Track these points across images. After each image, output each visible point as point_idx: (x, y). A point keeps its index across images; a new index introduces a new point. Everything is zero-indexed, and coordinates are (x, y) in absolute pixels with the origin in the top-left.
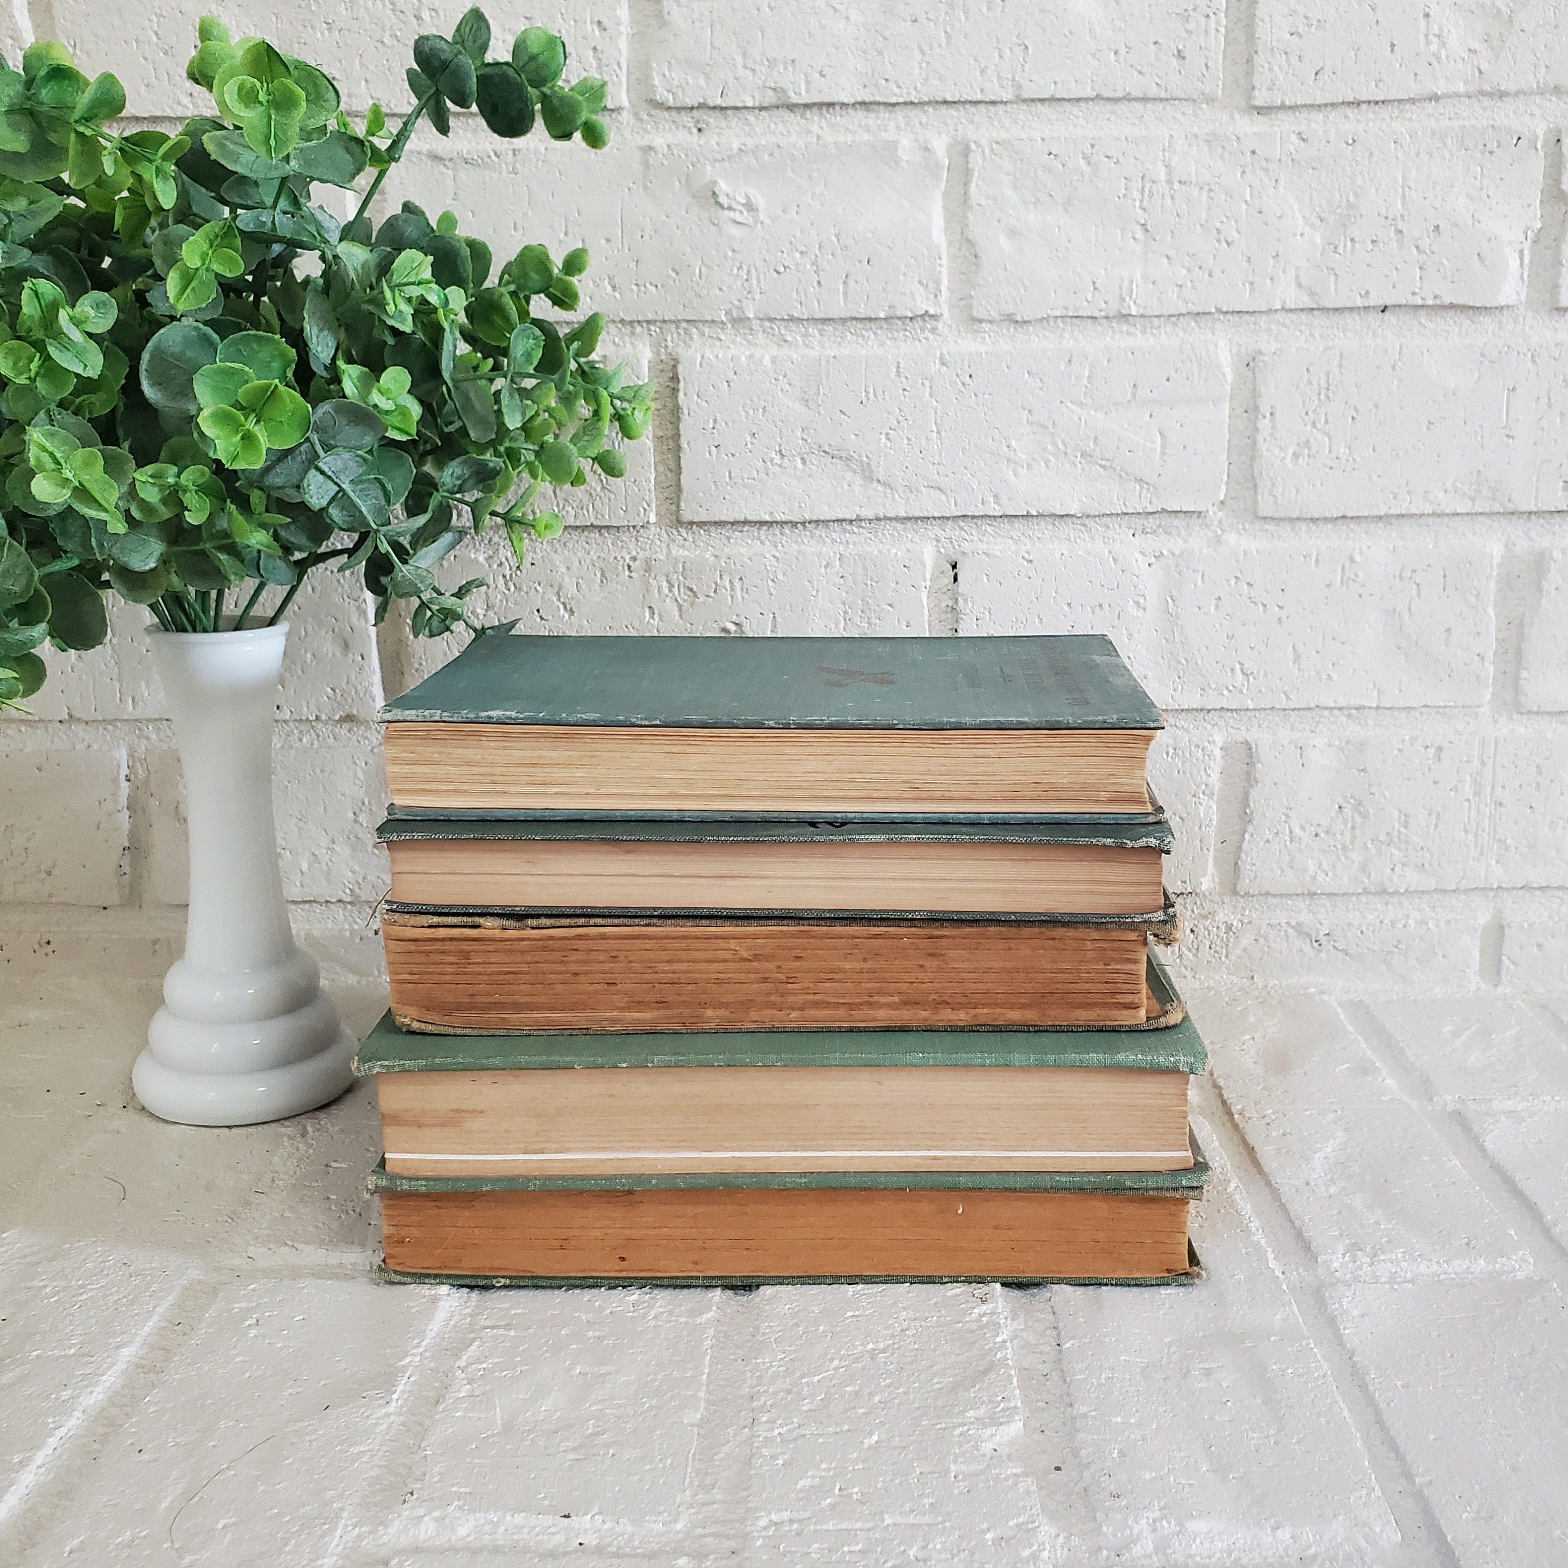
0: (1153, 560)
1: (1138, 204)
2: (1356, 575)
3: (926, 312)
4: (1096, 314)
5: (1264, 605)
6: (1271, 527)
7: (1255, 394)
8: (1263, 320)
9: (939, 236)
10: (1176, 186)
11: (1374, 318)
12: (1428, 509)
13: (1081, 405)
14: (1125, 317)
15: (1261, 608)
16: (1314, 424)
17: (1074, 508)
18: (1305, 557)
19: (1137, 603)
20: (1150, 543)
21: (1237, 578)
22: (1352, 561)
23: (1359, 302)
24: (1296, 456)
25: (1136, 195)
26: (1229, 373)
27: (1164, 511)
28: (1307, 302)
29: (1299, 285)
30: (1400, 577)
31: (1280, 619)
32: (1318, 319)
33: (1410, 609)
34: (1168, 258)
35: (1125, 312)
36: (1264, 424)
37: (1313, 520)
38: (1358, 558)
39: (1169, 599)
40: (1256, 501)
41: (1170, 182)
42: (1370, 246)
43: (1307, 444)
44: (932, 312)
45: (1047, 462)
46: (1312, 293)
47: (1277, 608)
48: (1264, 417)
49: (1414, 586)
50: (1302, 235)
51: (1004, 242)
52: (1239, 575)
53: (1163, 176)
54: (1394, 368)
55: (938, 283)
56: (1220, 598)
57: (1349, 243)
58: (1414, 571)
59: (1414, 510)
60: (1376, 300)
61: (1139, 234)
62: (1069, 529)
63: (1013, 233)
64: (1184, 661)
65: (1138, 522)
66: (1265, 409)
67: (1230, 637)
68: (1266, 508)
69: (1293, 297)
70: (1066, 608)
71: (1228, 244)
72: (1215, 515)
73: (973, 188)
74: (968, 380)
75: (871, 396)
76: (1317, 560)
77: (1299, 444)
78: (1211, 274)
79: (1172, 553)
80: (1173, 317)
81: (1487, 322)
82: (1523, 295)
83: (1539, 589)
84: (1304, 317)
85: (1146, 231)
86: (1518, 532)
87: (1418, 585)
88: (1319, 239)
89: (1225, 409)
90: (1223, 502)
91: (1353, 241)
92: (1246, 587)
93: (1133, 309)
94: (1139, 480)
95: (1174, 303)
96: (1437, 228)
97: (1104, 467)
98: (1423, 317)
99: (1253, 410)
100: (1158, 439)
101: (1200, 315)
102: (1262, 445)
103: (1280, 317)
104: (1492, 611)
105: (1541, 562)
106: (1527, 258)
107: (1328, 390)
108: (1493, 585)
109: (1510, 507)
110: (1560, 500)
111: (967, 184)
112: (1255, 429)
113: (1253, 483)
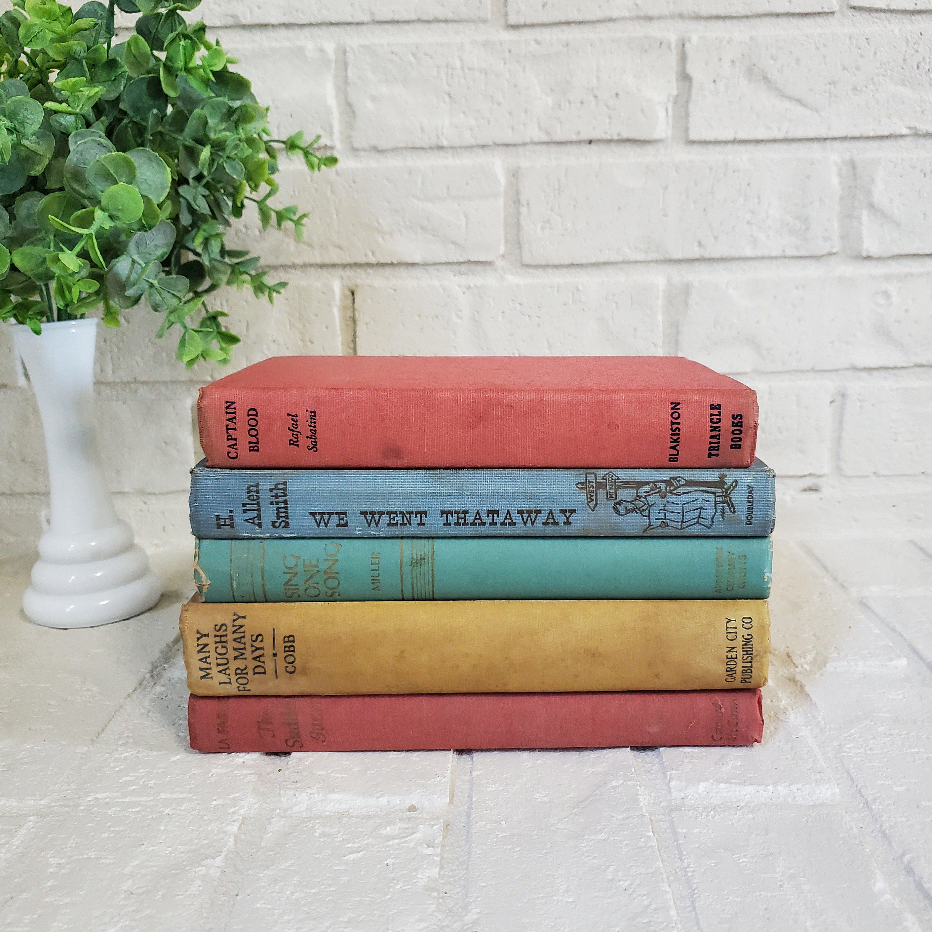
0: (465, 290)
1: (445, 82)
2: (580, 298)
3: (326, 145)
4: (424, 146)
5: (529, 316)
6: (531, 271)
7: (518, 193)
8: (521, 149)
9: (332, 102)
10: (467, 71)
11: (585, 148)
12: (620, 259)
13: (418, 199)
14: (441, 148)
15: (527, 317)
16: (552, 210)
17: (417, 259)
18: (551, 288)
19: (457, 315)
20: (463, 280)
21: (513, 300)
22: (578, 290)
23: (575, 138)
24: (543, 228)
25: (443, 76)
26: (503, 181)
27: (469, 261)
28: (545, 138)
29: (540, 128)
30: (606, 299)
31: (538, 324)
32: (553, 149)
33: (612, 318)
34: (464, 113)
35: (440, 144)
36: (524, 210)
37: (556, 267)
38: (581, 287)
39: (475, 313)
40: (521, 257)
41: (463, 69)
42: (579, 105)
43: (549, 221)
44: (329, 144)
45: (400, 232)
46: (548, 133)
47: (537, 318)
48: (523, 206)
49: (614, 304)
50: (540, 99)
51: (369, 104)
52: (514, 299)
53: (458, 64)
54: (596, 176)
55: (331, 128)
56: (503, 312)
57: (567, 104)
58: (614, 295)
59: (612, 259)
60: (586, 135)
61: (447, 99)
62: (417, 272)
63: (374, 99)
64: (485, 349)
65: (457, 268)
66: (524, 201)
67: (511, 335)
68: (527, 260)
69: (538, 135)
70: (417, 318)
71: (499, 104)
72: (500, 263)
73: (350, 73)
74: (352, 184)
75: (297, 193)
76: (558, 289)
77: (544, 222)
78: (489, 122)
79: (476, 286)
80: (469, 148)
81: (650, 149)
82: (670, 133)
83: (686, 304)
84: (544, 147)
85: (451, 97)
86: (674, 271)
87: (616, 303)
88: (550, 101)
89: (501, 201)
90: (503, 256)
91: (569, 102)
92: (518, 305)
93: (445, 143)
94: (454, 243)
95: (469, 139)
96: (617, 94)
97: (433, 235)
98: (613, 147)
99: (517, 202)
100: (463, 219)
101: (483, 147)
102: (523, 222)
103: (530, 147)
104: (660, 318)
105: (687, 289)
106: (670, 112)
107: (559, 189)
108: (660, 303)
109: (668, 257)
110: (696, 252)
111: (346, 71)
112: (519, 213)
113: (519, 244)
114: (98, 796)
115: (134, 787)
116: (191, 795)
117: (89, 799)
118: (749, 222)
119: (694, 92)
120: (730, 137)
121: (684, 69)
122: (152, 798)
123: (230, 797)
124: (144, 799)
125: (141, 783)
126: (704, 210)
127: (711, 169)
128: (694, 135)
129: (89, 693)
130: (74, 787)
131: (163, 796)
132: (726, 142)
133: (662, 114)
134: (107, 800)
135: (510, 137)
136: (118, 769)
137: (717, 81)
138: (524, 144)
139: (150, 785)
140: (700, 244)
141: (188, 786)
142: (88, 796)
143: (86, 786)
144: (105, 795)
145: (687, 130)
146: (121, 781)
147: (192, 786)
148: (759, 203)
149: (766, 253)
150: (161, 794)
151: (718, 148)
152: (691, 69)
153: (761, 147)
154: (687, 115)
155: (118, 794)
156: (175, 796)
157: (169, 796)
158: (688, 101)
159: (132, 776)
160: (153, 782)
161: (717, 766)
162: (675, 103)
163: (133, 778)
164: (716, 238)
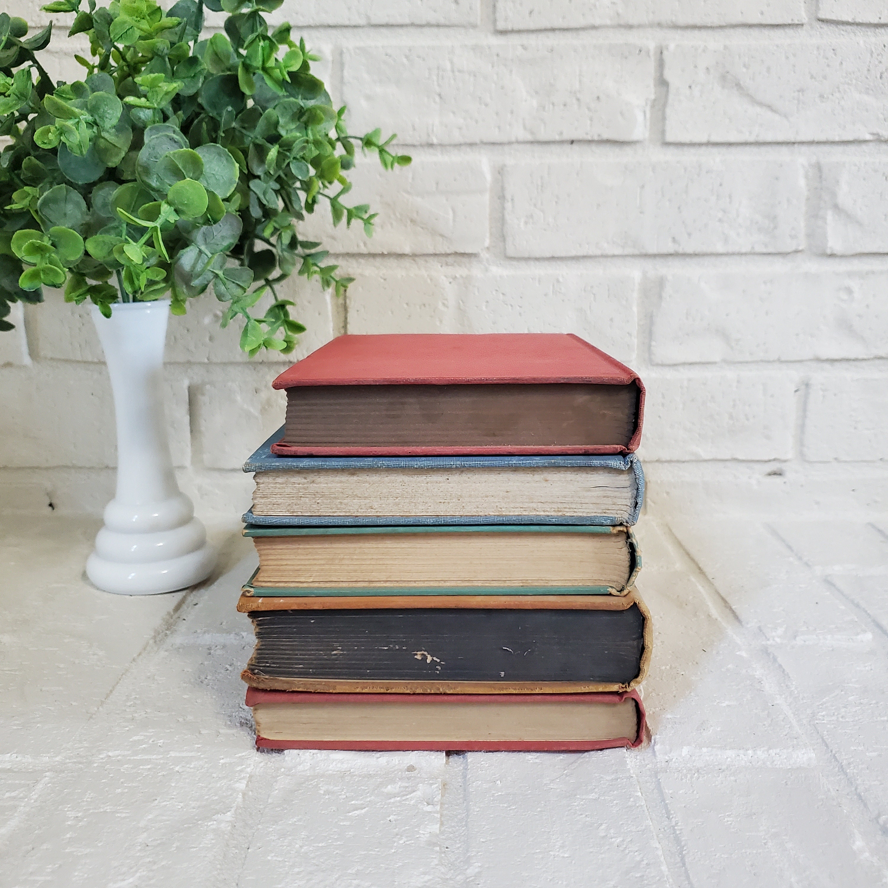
0: (451, 280)
1: (435, 83)
2: (560, 289)
4: (416, 143)
5: (512, 306)
6: (515, 263)
7: (503, 189)
8: (506, 148)
10: (457, 73)
11: (567, 148)
12: (598, 252)
13: (408, 193)
14: (431, 145)
15: (510, 307)
16: (535, 205)
17: (407, 250)
18: (532, 279)
19: (444, 304)
20: (450, 271)
21: (497, 290)
22: (558, 281)
23: (557, 138)
24: (526, 223)
25: (435, 78)
26: (489, 177)
27: (456, 253)
28: (529, 137)
29: (525, 128)
30: (585, 290)
31: (520, 314)
32: (537, 148)
33: (590, 309)
34: (454, 113)
35: (431, 142)
36: (508, 205)
37: (537, 259)
38: (561, 279)
39: (460, 302)
40: (505, 249)
41: (453, 71)
42: (562, 107)
43: (532, 216)
45: (391, 224)
46: (532, 133)
47: (518, 308)
48: (508, 201)
49: (592, 295)
50: (526, 101)
51: (364, 103)
52: (498, 289)
53: (448, 66)
54: (577, 174)
56: (488, 301)
57: (551, 106)
58: (592, 287)
59: (591, 253)
60: (567, 136)
61: (437, 99)
62: (407, 263)
63: (368, 98)
65: (444, 259)
66: (508, 196)
67: (494, 323)
68: (511, 252)
69: (523, 135)
70: (405, 306)
71: (486, 105)
72: (484, 255)
73: (346, 73)
76: (539, 281)
77: (527, 217)
78: (477, 122)
79: (461, 276)
80: (458, 146)
81: (628, 150)
82: (647, 135)
83: (660, 297)
84: (528, 146)
85: (441, 98)
86: (649, 265)
87: (594, 295)
88: (535, 103)
89: (487, 197)
90: (488, 248)
91: (553, 104)
92: (501, 295)
93: (435, 141)
94: (442, 236)
95: (457, 137)
96: (598, 98)
97: (422, 228)
98: (594, 147)
99: (502, 198)
100: (451, 212)
101: (471, 145)
102: (508, 217)
103: (516, 146)
104: (635, 309)
105: (661, 282)
106: (648, 115)
107: (542, 186)
108: (635, 295)
109: (644, 251)
110: (670, 248)
111: (342, 71)
112: (504, 208)
113: (503, 238)
114: (110, 754)
115: (144, 746)
116: (199, 754)
117: (101, 756)
118: (720, 220)
119: (671, 97)
120: (704, 140)
121: (661, 75)
122: (161, 756)
123: (236, 756)
124: (154, 757)
125: (150, 741)
126: (679, 208)
127: (685, 170)
128: (670, 137)
129: (96, 657)
130: (86, 745)
131: (172, 754)
132: (700, 145)
133: (640, 117)
134: (119, 757)
135: (495, 136)
136: (127, 729)
137: (693, 87)
138: (510, 143)
139: (159, 744)
140: (674, 240)
141: (196, 746)
142: (100, 754)
143: (98, 744)
144: (117, 753)
145: (663, 132)
146: (131, 740)
147: (199, 746)
148: (730, 202)
149: (736, 249)
150: (171, 752)
151: (693, 150)
152: (668, 75)
153: (733, 149)
154: (664, 118)
155: (129, 752)
156: (184, 754)
157: (178, 754)
158: (665, 105)
159: (141, 735)
160: (161, 741)
161: (699, 731)
162: (653, 106)
163: (142, 738)
164: (689, 235)
